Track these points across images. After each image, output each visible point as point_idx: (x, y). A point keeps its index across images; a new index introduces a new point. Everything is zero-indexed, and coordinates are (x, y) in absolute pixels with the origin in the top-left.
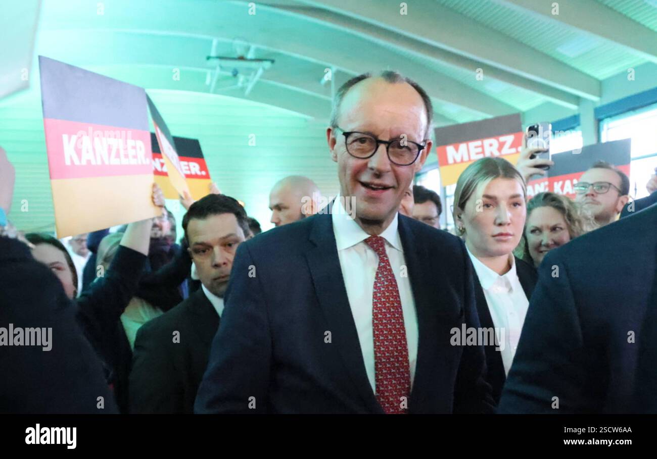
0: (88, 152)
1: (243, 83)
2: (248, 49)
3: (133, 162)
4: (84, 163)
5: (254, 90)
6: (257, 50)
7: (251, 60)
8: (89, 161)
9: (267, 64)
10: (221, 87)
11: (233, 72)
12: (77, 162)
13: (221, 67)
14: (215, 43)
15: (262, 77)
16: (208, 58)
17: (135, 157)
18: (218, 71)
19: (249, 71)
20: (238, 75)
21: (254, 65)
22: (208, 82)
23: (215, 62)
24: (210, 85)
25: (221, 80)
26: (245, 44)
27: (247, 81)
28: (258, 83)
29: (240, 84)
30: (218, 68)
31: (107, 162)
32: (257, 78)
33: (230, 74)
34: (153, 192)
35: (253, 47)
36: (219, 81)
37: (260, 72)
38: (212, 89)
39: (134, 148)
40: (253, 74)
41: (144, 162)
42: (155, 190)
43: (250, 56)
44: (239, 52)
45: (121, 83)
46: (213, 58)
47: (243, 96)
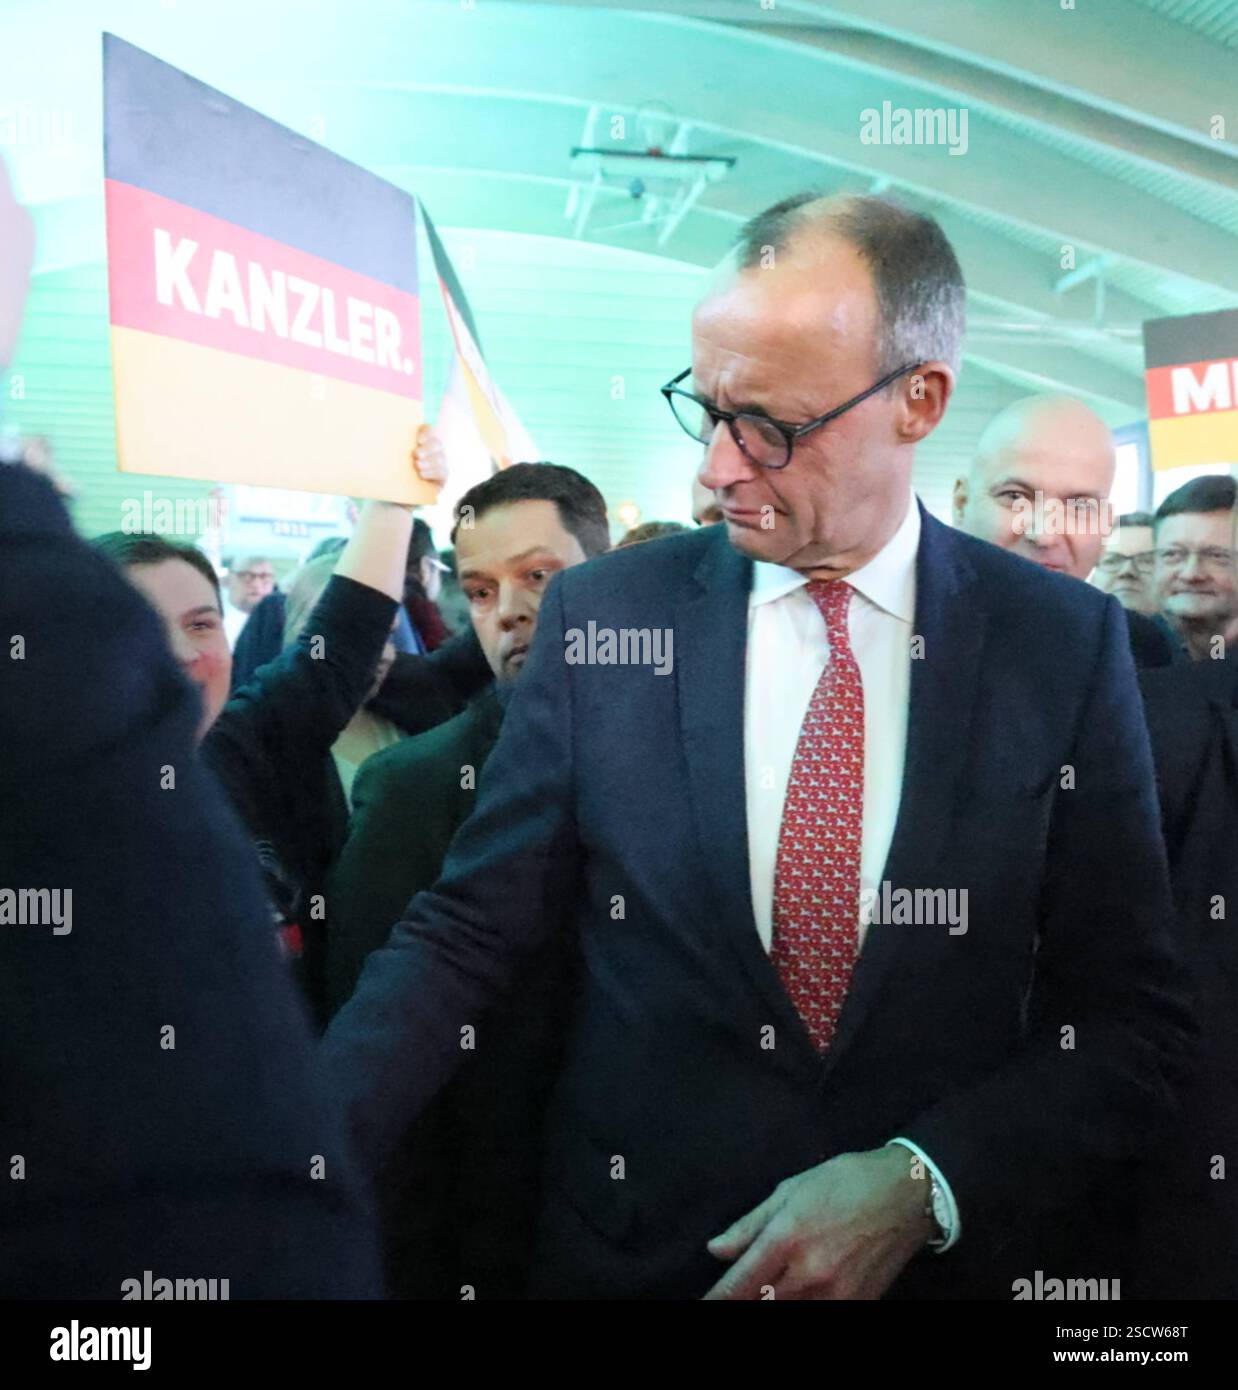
0: (226, 290)
1: (655, 215)
2: (671, 132)
3: (364, 355)
4: (213, 311)
5: (680, 233)
6: (695, 133)
7: (679, 158)
8: (227, 314)
9: (718, 170)
10: (602, 222)
11: (632, 189)
12: (190, 302)
13: (604, 174)
14: (593, 117)
15: (700, 201)
16: (576, 152)
17: (370, 344)
18: (596, 186)
19: (671, 186)
20: (645, 196)
21: (684, 170)
22: (569, 213)
23: (591, 162)
24: (574, 221)
25: (602, 208)
26: (667, 118)
27: (666, 210)
28: (691, 213)
29: (647, 218)
30: (598, 178)
31: (281, 330)
32: (689, 203)
33: (626, 193)
34: (419, 445)
35: (685, 126)
36: (596, 209)
37: (698, 188)
38: (579, 231)
39: (369, 321)
40: (680, 192)
41: (397, 365)
42: (422, 440)
43: (677, 147)
44: (651, 140)
45: (341, 162)
46: (587, 151)
47: (650, 248)
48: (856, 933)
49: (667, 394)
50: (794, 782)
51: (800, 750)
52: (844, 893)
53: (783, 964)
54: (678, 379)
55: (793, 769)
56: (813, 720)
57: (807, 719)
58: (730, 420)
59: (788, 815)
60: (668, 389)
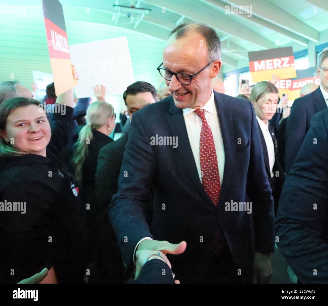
1: (133, 21)
2: (136, 2)
5: (139, 26)
6: (142, 3)
7: (138, 9)
9: (147, 12)
10: (121, 22)
13: (121, 11)
15: (144, 19)
16: (114, 6)
18: (119, 14)
19: (136, 15)
20: (131, 17)
21: (140, 11)
22: (113, 20)
25: (121, 19)
27: (136, 20)
28: (142, 22)
32: (141, 19)
33: (126, 16)
35: (139, 1)
37: (143, 16)
38: (116, 24)
40: (139, 16)
43: (138, 6)
44: (132, 4)
46: (117, 6)
47: (133, 29)
48: (220, 181)
49: (159, 69)
50: (201, 148)
51: (201, 141)
52: (216, 174)
53: (205, 185)
54: (160, 66)
55: (200, 145)
56: (202, 134)
57: (201, 134)
58: (176, 74)
59: (201, 155)
60: (158, 68)
